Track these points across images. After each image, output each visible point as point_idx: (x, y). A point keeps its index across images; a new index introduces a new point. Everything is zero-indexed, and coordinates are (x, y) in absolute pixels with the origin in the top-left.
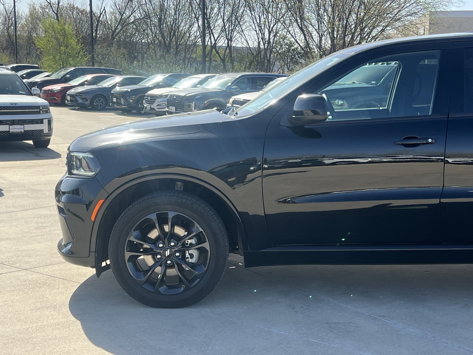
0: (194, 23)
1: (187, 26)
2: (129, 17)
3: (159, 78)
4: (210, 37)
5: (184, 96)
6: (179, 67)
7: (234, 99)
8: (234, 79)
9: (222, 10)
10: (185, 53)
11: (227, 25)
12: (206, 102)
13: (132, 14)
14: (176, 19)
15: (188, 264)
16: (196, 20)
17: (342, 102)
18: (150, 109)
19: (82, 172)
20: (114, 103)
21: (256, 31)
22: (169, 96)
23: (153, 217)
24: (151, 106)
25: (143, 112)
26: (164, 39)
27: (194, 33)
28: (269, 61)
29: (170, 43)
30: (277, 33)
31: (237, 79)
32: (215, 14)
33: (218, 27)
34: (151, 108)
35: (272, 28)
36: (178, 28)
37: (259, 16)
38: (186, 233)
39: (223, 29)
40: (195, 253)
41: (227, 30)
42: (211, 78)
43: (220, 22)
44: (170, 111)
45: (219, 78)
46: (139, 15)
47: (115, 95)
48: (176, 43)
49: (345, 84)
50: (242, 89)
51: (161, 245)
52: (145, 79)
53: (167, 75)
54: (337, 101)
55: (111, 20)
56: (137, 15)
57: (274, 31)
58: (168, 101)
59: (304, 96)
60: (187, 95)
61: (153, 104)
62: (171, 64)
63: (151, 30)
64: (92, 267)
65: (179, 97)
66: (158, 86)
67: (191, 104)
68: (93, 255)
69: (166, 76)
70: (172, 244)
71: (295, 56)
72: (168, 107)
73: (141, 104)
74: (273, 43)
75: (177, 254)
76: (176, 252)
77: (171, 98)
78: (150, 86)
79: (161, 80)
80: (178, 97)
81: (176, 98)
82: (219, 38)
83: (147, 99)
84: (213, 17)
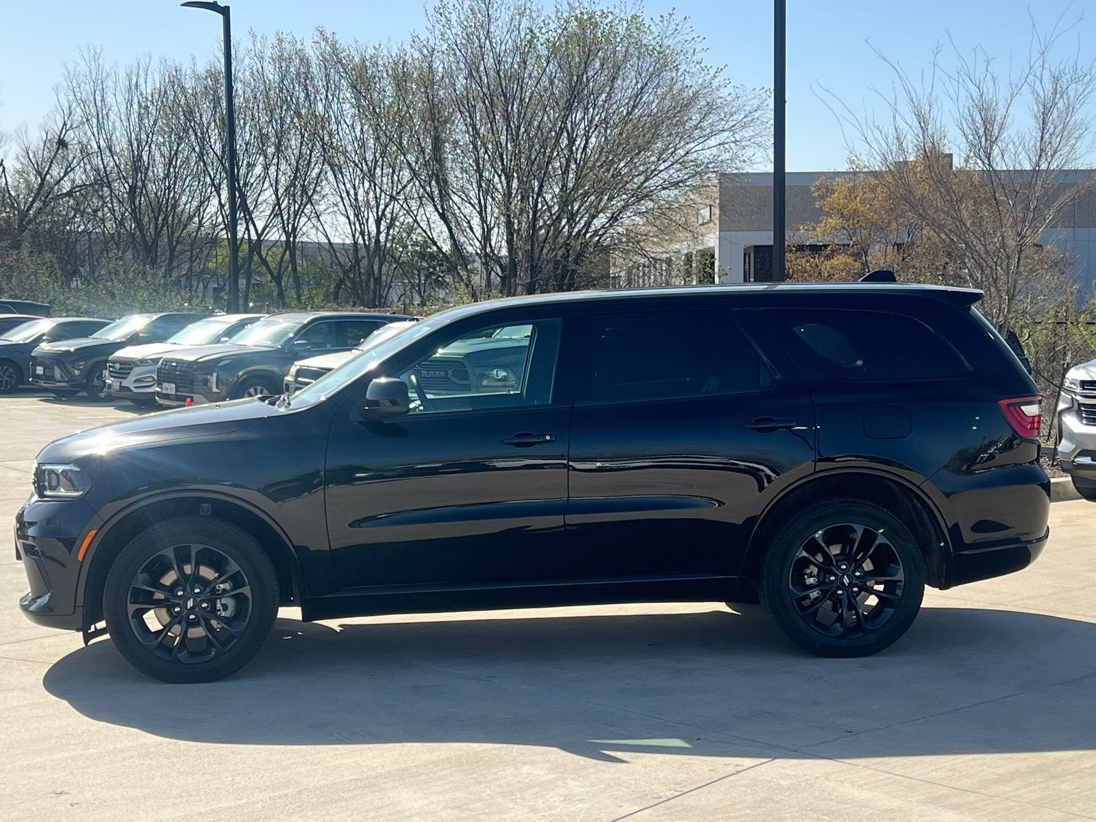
0: (209, 197)
1: (195, 204)
2: (58, 182)
3: (137, 322)
4: (247, 229)
5: (195, 361)
6: (179, 297)
7: (298, 367)
8: (299, 326)
9: (273, 169)
10: (192, 262)
11: (286, 201)
12: (240, 373)
13: (66, 173)
14: (169, 187)
15: (219, 619)
16: (213, 189)
17: (505, 374)
18: (118, 388)
19: (62, 492)
20: (39, 376)
21: (348, 218)
22: (161, 362)
23: (170, 553)
24: (121, 383)
25: (102, 395)
26: (141, 230)
27: (211, 217)
28: (378, 281)
29: (155, 241)
30: (393, 220)
31: (305, 326)
32: (257, 178)
33: (264, 205)
34: (120, 386)
35: (384, 210)
36: (175, 206)
37: (354, 185)
38: (217, 575)
39: (277, 212)
40: (230, 603)
41: (285, 213)
42: (251, 323)
43: (268, 195)
44: (164, 392)
45: (267, 324)
46: (84, 177)
47: (39, 359)
48: (170, 241)
49: (511, 339)
50: (316, 345)
51: (180, 593)
52: (105, 324)
53: (155, 317)
54: (495, 372)
55: (17, 188)
56: (79, 176)
57: (389, 216)
58: (159, 371)
59: (383, 380)
60: (200, 360)
61: (126, 378)
62: (161, 291)
63: (112, 211)
64: (78, 630)
65: (183, 363)
66: (134, 340)
67: (209, 377)
68: (80, 611)
69: (153, 319)
70: (197, 591)
71: (435, 269)
72: (160, 384)
73: (98, 379)
74: (386, 242)
75: (204, 605)
76: (202, 601)
77: (166, 365)
78: (119, 341)
79: (143, 327)
80: (180, 362)
81: (176, 366)
82: (268, 229)
83: (114, 367)
84: (252, 185)
